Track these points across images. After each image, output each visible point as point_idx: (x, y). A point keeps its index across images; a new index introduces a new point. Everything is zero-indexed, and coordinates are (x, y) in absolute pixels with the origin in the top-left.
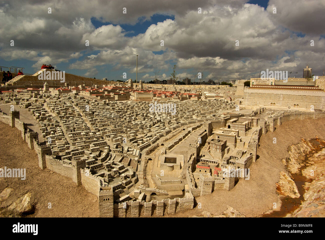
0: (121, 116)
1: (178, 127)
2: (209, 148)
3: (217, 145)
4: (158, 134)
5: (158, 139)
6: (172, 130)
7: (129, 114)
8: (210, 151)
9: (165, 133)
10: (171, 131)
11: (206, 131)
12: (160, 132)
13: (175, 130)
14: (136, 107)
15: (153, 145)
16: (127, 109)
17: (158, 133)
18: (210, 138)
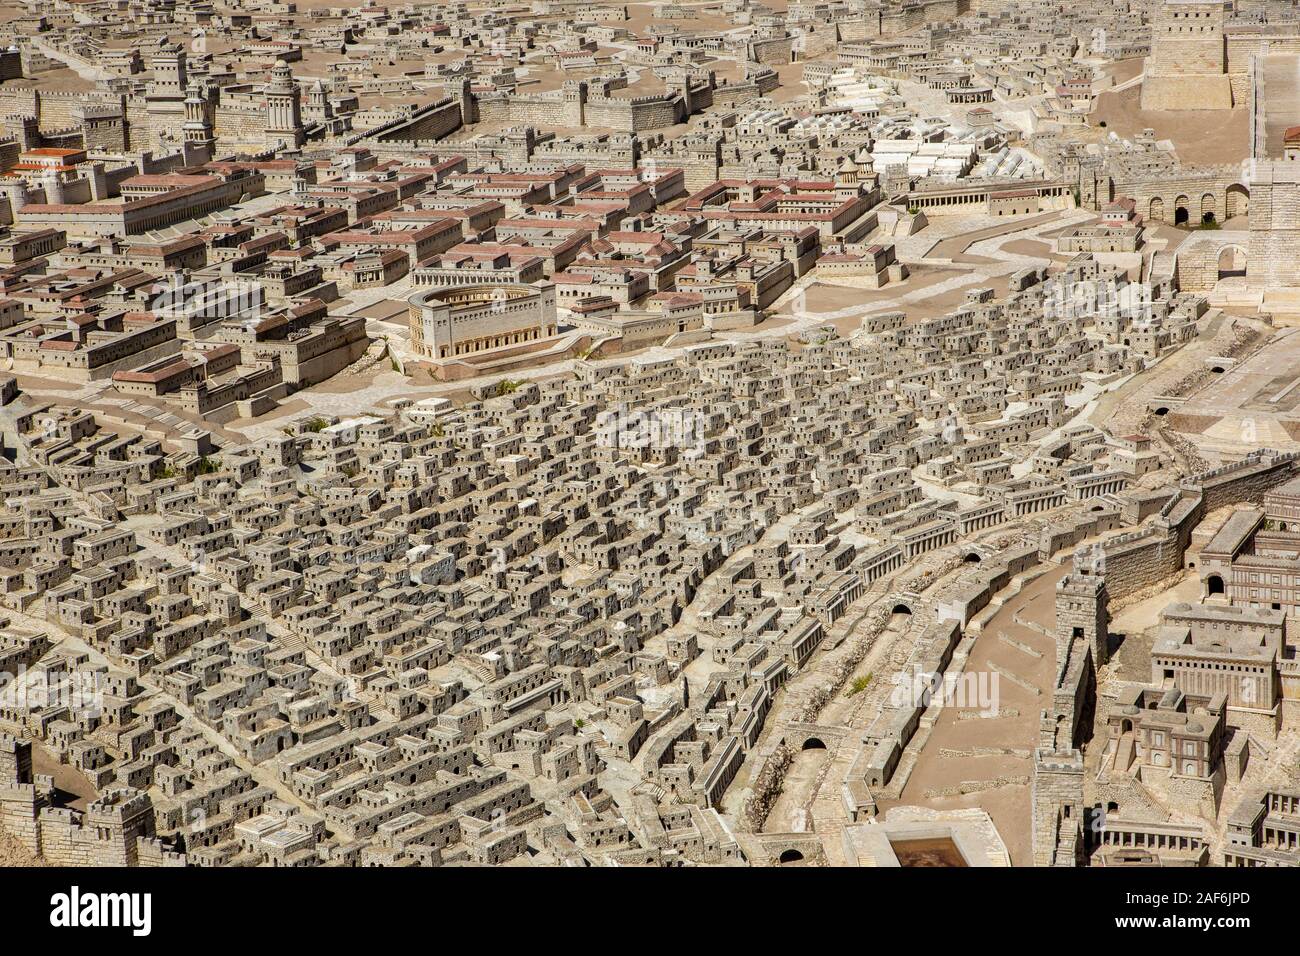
0: (463, 563)
1: (855, 592)
2: (1133, 756)
3: (1182, 739)
4: (758, 672)
5: (768, 705)
6: (825, 620)
7: (501, 535)
8: (1139, 776)
9: (794, 658)
10: (820, 634)
11: (1078, 633)
12: (764, 654)
13: (846, 620)
14: (500, 452)
15: (758, 758)
16: (463, 486)
17: (753, 663)
18: (1114, 686)
